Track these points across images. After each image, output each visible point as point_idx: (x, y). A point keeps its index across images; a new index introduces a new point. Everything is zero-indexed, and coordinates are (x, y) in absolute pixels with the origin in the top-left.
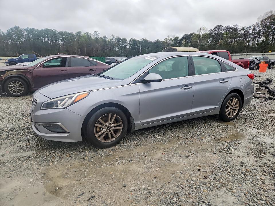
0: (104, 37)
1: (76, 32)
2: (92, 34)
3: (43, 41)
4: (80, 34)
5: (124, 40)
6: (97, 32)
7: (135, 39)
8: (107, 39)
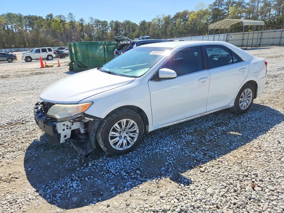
0: (81, 20)
1: (46, 16)
2: (66, 17)
3: (6, 29)
4: (51, 17)
5: (104, 23)
6: (73, 14)
7: (117, 21)
8: (85, 22)
